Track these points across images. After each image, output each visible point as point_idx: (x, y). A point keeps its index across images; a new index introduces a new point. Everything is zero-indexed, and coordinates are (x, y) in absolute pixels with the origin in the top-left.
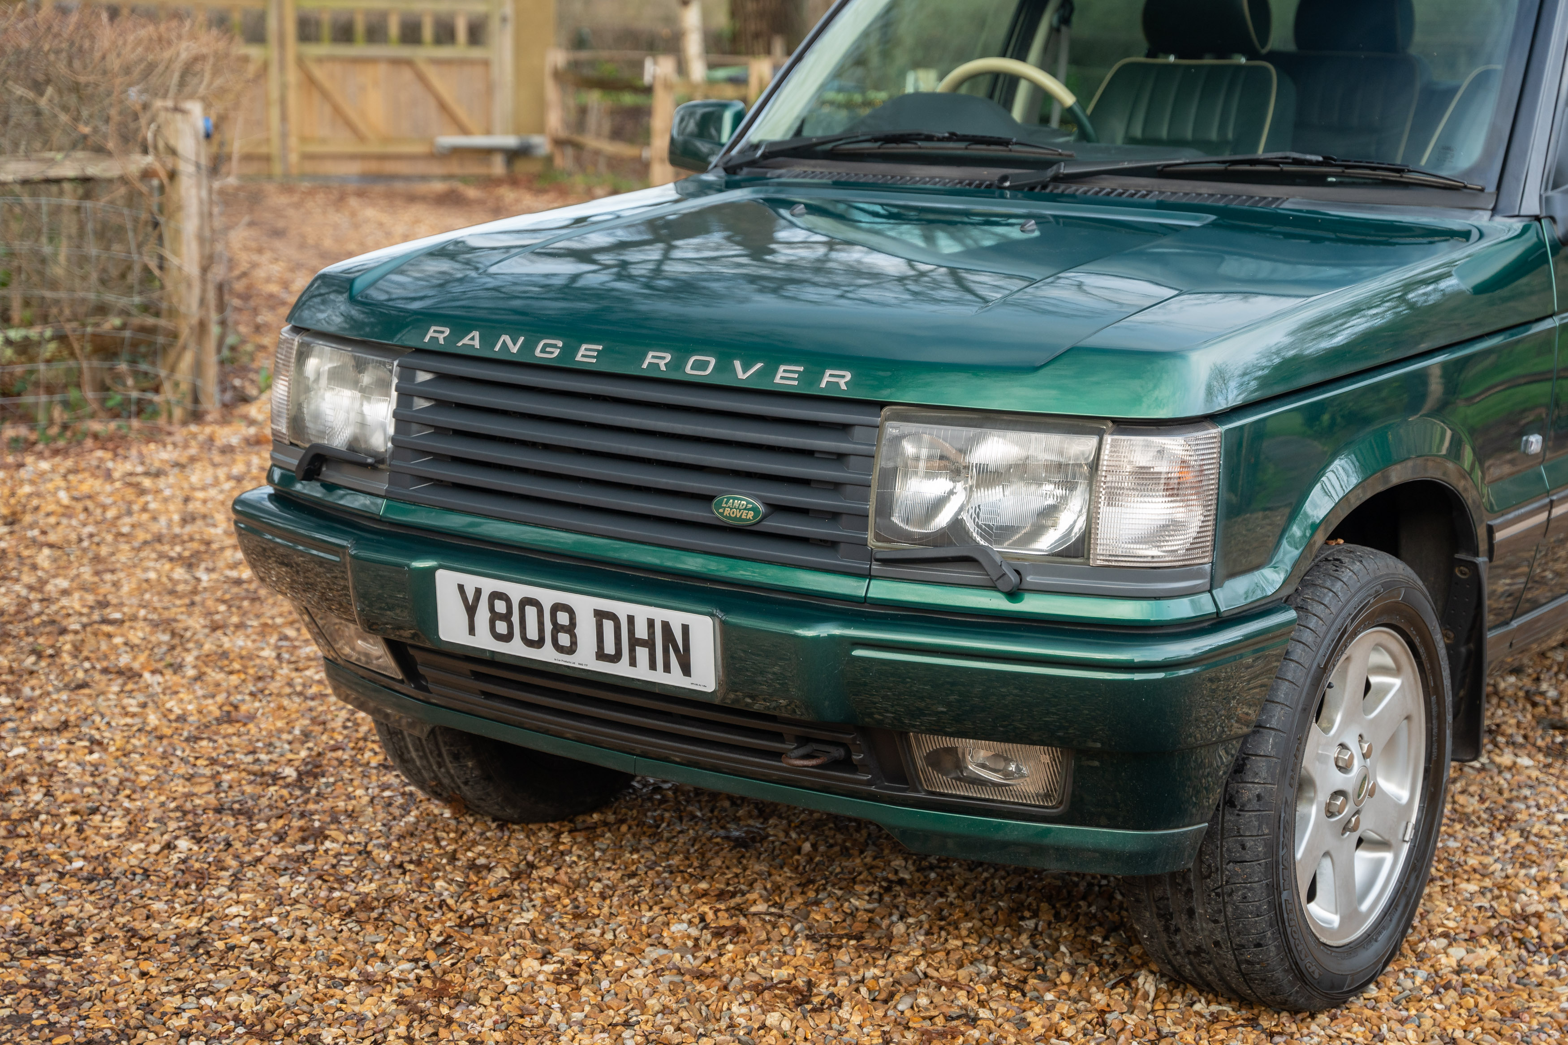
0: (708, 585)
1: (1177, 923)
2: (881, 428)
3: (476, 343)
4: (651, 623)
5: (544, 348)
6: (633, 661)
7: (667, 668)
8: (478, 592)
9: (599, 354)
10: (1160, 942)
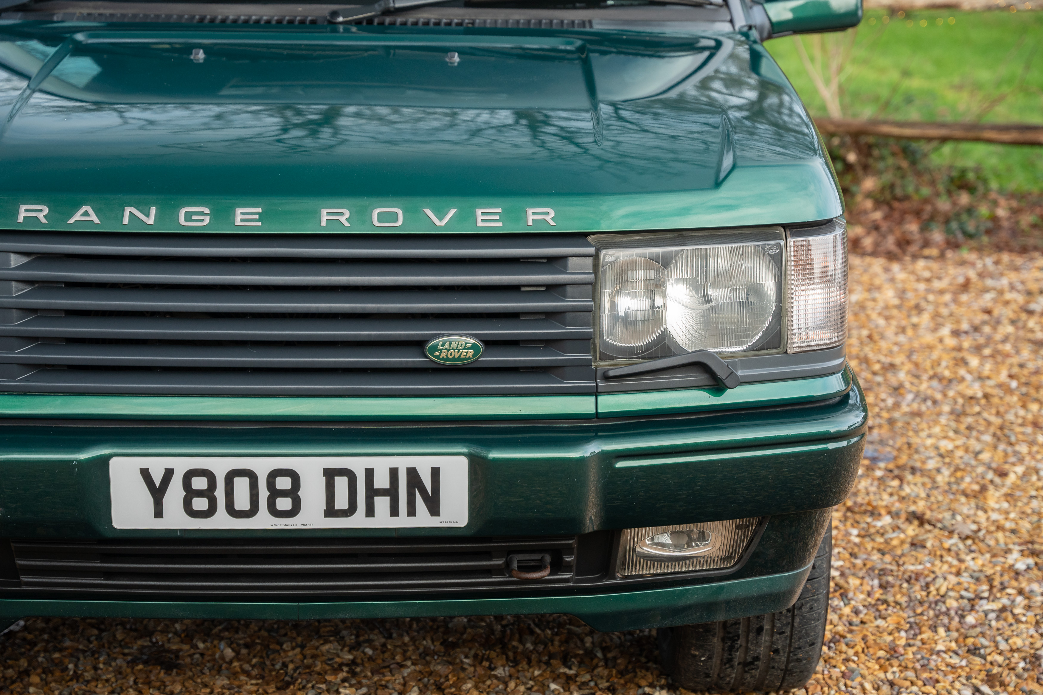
0: (422, 426)
1: (740, 642)
2: (596, 257)
3: (94, 218)
4: (394, 473)
5: (188, 216)
6: (370, 512)
7: (412, 512)
8: (169, 474)
9: (262, 217)
10: (716, 661)
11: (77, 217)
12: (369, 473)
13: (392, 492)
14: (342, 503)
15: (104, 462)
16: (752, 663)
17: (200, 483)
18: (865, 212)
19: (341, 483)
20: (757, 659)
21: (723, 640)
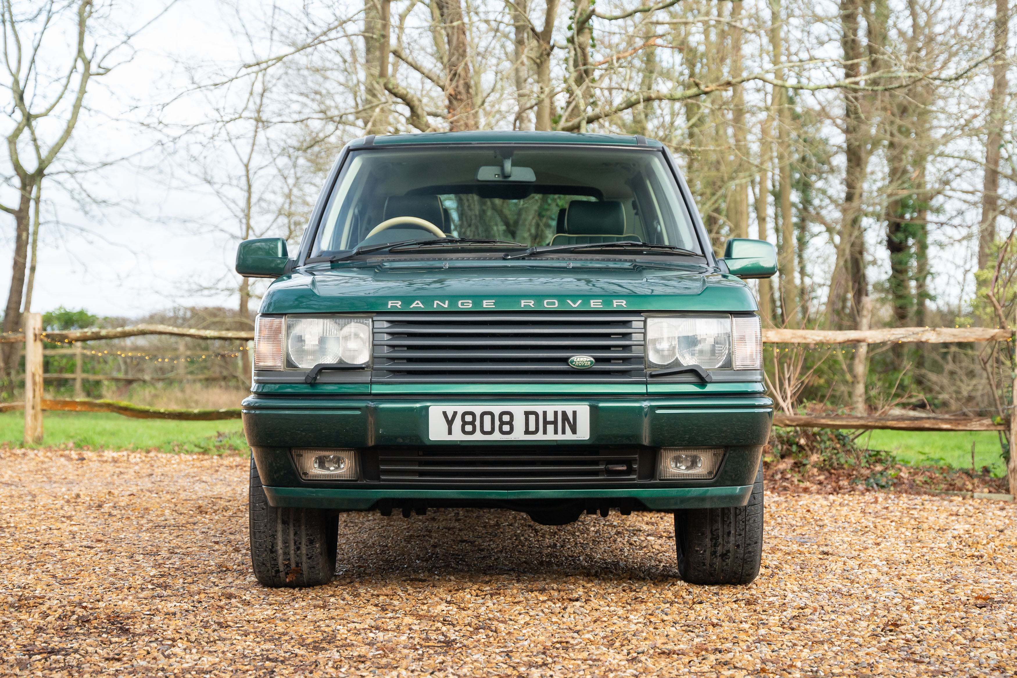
0: (567, 397)
1: (720, 540)
2: (645, 322)
3: (421, 305)
4: (556, 413)
5: (462, 304)
6: (545, 432)
7: (564, 432)
8: (455, 413)
9: (495, 304)
10: (708, 553)
11: (414, 305)
12: (545, 413)
13: (555, 423)
14: (532, 428)
15: (427, 408)
16: (726, 554)
17: (469, 418)
18: (813, 475)
19: (532, 418)
20: (728, 551)
21: (711, 540)
